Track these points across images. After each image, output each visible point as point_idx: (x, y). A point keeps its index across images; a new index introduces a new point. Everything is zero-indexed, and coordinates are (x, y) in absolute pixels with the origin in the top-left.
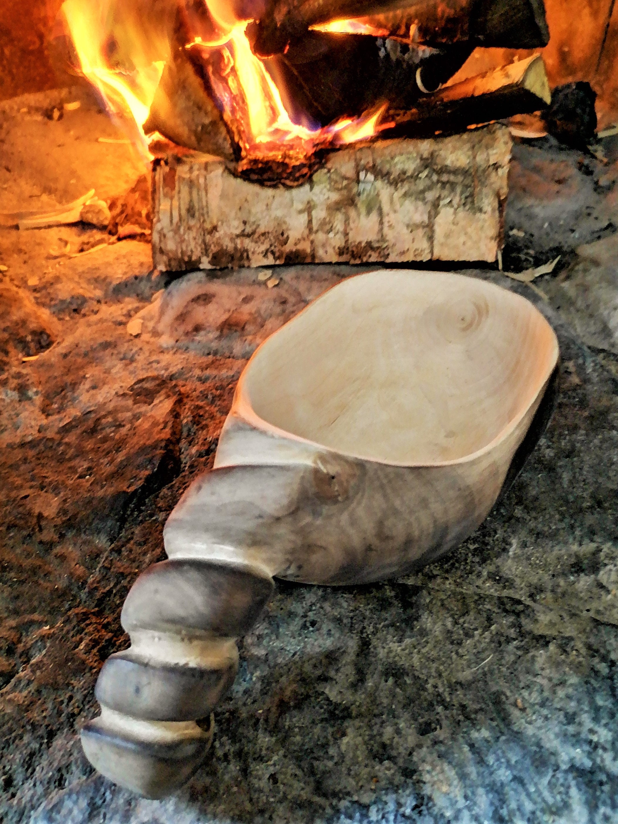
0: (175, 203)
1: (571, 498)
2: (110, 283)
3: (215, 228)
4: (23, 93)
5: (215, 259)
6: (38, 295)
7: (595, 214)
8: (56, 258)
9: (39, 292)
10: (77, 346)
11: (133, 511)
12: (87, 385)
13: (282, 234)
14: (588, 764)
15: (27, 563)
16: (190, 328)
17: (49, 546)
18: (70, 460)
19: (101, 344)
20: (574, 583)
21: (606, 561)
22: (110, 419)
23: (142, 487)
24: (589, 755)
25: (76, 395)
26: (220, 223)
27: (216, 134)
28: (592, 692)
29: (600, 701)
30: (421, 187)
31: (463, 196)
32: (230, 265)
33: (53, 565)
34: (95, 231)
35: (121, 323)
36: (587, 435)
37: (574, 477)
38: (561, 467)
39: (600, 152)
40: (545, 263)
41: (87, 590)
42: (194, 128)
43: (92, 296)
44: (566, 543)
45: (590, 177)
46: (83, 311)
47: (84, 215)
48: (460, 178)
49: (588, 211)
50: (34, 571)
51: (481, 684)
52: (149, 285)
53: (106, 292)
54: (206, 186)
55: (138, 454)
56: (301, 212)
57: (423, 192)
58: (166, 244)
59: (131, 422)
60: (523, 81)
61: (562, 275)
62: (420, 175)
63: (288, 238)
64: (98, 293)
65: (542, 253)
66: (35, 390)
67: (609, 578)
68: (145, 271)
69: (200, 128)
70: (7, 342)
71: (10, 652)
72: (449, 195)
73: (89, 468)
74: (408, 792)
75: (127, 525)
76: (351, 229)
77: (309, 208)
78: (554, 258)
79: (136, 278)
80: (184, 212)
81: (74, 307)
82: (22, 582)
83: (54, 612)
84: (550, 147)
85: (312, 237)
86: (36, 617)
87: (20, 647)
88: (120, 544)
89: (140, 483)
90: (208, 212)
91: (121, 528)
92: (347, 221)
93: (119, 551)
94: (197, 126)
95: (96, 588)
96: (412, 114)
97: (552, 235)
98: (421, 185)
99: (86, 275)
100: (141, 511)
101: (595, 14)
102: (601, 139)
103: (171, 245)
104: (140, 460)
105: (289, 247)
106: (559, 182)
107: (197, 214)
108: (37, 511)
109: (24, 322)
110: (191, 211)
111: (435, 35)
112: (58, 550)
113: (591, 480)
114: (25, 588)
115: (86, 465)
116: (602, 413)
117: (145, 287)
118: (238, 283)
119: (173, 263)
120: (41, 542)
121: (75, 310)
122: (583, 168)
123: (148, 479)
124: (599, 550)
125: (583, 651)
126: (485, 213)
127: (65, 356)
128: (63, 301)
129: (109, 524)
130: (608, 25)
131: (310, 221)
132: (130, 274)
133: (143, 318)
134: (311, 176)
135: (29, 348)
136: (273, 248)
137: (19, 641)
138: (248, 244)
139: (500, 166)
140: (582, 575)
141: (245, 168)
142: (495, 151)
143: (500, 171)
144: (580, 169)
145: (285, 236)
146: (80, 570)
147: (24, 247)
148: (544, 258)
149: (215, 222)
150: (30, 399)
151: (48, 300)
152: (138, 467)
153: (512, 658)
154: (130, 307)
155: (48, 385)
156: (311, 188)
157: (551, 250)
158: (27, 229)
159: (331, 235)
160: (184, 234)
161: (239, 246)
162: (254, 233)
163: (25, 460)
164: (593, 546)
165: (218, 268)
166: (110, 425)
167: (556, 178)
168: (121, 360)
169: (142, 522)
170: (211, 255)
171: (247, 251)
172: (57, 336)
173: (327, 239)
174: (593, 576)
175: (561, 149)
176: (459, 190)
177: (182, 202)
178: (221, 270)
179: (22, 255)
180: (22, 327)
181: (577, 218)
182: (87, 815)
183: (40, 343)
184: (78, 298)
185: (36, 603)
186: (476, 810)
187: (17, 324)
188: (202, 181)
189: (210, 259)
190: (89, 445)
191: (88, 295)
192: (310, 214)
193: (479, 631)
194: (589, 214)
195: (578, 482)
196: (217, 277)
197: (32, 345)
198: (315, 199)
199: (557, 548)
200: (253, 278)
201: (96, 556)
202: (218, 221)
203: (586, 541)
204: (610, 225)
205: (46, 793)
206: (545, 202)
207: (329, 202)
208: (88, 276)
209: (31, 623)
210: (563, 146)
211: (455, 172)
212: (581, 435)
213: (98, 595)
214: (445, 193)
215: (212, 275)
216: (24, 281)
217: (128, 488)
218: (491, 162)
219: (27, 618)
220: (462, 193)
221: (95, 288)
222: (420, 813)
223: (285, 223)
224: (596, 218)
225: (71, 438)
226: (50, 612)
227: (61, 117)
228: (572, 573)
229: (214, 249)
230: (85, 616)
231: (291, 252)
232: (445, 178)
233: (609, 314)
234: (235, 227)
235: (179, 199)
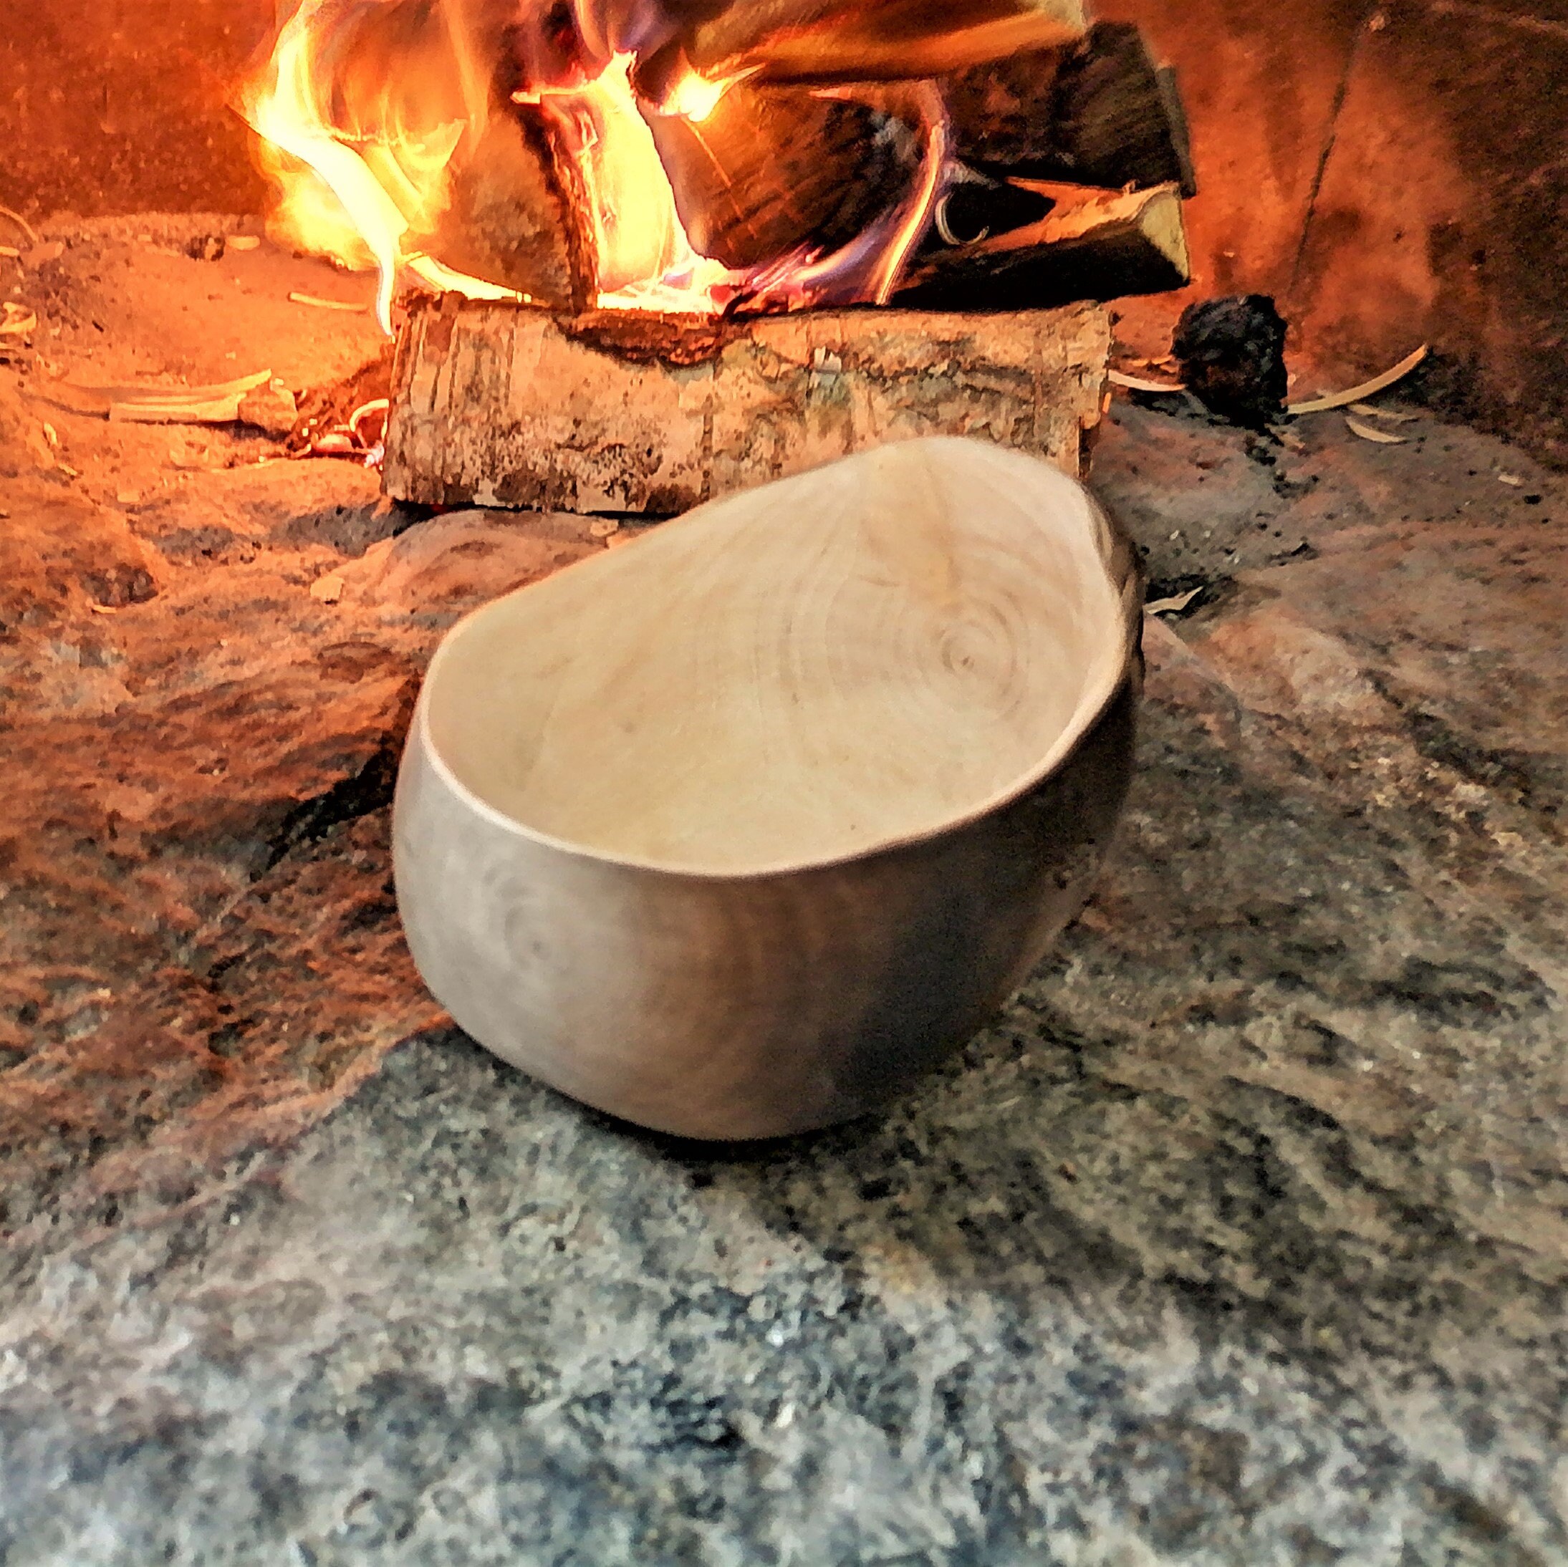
0: (446, 371)
1: (1197, 907)
2: (287, 513)
3: (516, 426)
4: (149, 208)
5: (508, 486)
6: (134, 517)
7: (1274, 527)
8: (178, 468)
9: (138, 513)
10: (206, 600)
11: (301, 837)
12: (223, 656)
13: (649, 453)
14: (1202, 1275)
15: (81, 883)
16: (443, 589)
17: (126, 865)
18: (182, 746)
19: (256, 602)
20: (1194, 1037)
21: (1263, 1009)
22: (269, 696)
23: (327, 797)
24: (1206, 1264)
25: (196, 670)
26: (528, 418)
27: (544, 258)
28: (1218, 1176)
29: (1233, 1188)
30: (931, 394)
31: (1012, 420)
32: (535, 504)
33: (129, 893)
34: (261, 440)
35: (296, 581)
36: (1236, 821)
37: (1205, 879)
38: (1180, 861)
39: (1290, 436)
40: (1172, 595)
41: (194, 945)
42: (502, 244)
43: (246, 533)
44: (1180, 973)
45: (1267, 468)
46: (222, 556)
47: (244, 408)
48: (1009, 385)
49: (1262, 520)
50: (93, 897)
51: (993, 1137)
52: (363, 528)
53: (274, 529)
54: (511, 348)
55: (324, 745)
56: (691, 414)
57: (935, 402)
58: (413, 449)
59: (313, 704)
60: (1138, 220)
61: (1202, 612)
62: (931, 371)
63: (659, 459)
64: (259, 530)
65: (1164, 581)
66: (115, 651)
67: (1266, 1039)
68: (360, 501)
69: (514, 245)
70: (67, 573)
71: (27, 1015)
72: (987, 413)
73: (219, 761)
74: (832, 1283)
75: (287, 858)
76: (787, 458)
77: (709, 409)
78: (1187, 590)
79: (340, 510)
80: (459, 390)
81: (206, 546)
82: (63, 910)
83: (122, 969)
84: (1193, 416)
85: (707, 464)
86: (87, 971)
87: (48, 1014)
88: (269, 884)
89: (324, 789)
90: (506, 397)
91: (274, 860)
92: (780, 441)
93: (265, 898)
94: (510, 240)
95: (212, 947)
96: (924, 277)
97: (1186, 553)
98: (932, 389)
99: (237, 497)
100: (315, 844)
101: (1287, 189)
102: (1295, 416)
103: (422, 449)
104: (327, 754)
105: (659, 479)
106: (1204, 465)
107: (485, 397)
108: (108, 807)
109: (107, 547)
110: (473, 391)
111: (981, 146)
112: (145, 873)
113: (1238, 885)
114: (71, 922)
115: (214, 755)
116: (1267, 796)
117: (353, 531)
118: (547, 534)
119: (421, 485)
120: (112, 855)
121: (207, 553)
122: (1255, 452)
123: (341, 788)
124: (1248, 991)
125: (1206, 1119)
126: (1054, 455)
127: (180, 612)
128: (185, 532)
129: (253, 847)
130: (1311, 213)
131: (708, 433)
132: (330, 503)
133: (346, 578)
134: (719, 350)
135: (109, 593)
136: (626, 477)
137: (48, 1003)
138: (578, 463)
139: (1087, 370)
140: (1211, 1024)
141: (591, 325)
142: (1078, 345)
143: (1086, 380)
144: (1249, 452)
145: (655, 454)
146: (185, 913)
147: (115, 447)
148: (1169, 589)
149: (519, 415)
150: (103, 665)
151: (155, 530)
152: (324, 765)
153: (1059, 1108)
154: (319, 559)
155: (140, 651)
156: (716, 375)
157: (1183, 578)
158: (125, 420)
159: (747, 463)
160: (453, 431)
161: (559, 467)
162: (594, 443)
163: (89, 740)
164: (1236, 985)
165: (511, 506)
166: (270, 705)
167: (1200, 459)
168: (294, 630)
169: (316, 859)
170: (500, 479)
171: (572, 477)
172: (163, 588)
173: (737, 471)
174: (1233, 1029)
175: (1213, 423)
176: (1005, 405)
177: (458, 373)
178: (516, 509)
179: (109, 458)
180: (102, 554)
181: (1238, 532)
182: (165, 1259)
183: (131, 587)
184: (216, 532)
185: (88, 949)
186: (969, 1327)
187: (92, 546)
188: (505, 338)
189: (496, 486)
190: (224, 729)
191: (236, 529)
192: (708, 420)
193: (997, 1060)
194: (1264, 527)
195: (1212, 886)
196: (507, 522)
197: (116, 588)
198: (722, 393)
199: (1163, 982)
200: (579, 530)
201: (217, 897)
202: (526, 413)
203: (1223, 973)
204: (1305, 547)
205: (78, 1231)
206: (1174, 492)
207: (749, 403)
208: (244, 499)
209: (75, 980)
210: (1218, 417)
211: (1000, 372)
212: (1222, 822)
213: (216, 958)
214: (978, 408)
215: (496, 516)
216: (111, 497)
217: (300, 791)
218: (1070, 363)
219: (69, 969)
220: (1011, 411)
221: (252, 520)
222: (854, 1318)
223: (657, 431)
224: (1278, 534)
225: (189, 718)
226: (116, 969)
227: (218, 255)
228: (1191, 1020)
229: (508, 466)
230: (188, 983)
231: (662, 489)
232: (980, 380)
233: (1292, 660)
234: (558, 428)
235: (454, 366)
